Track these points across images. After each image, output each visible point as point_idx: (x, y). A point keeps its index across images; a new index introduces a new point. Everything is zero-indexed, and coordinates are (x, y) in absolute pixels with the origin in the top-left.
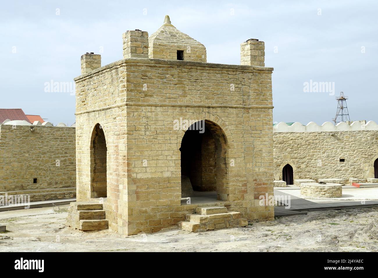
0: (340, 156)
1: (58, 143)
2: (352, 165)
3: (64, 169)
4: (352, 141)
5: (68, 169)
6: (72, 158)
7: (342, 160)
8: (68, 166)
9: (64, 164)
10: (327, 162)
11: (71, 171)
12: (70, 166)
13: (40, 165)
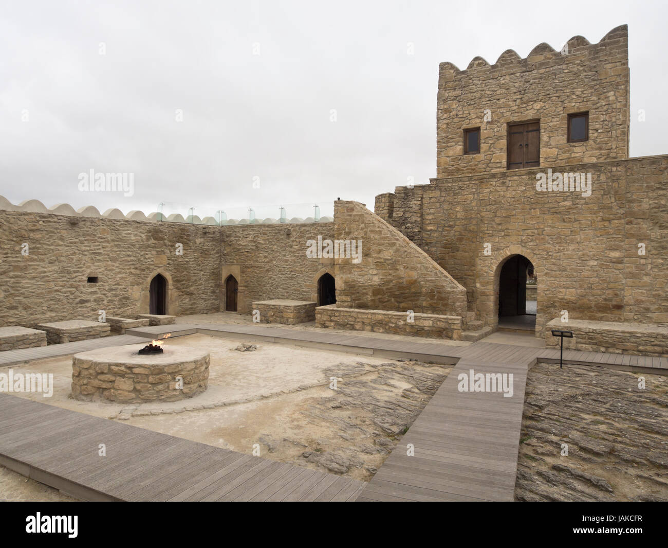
0: (89, 271)
2: (112, 290)
4: (113, 240)
7: (92, 280)
10: (61, 283)
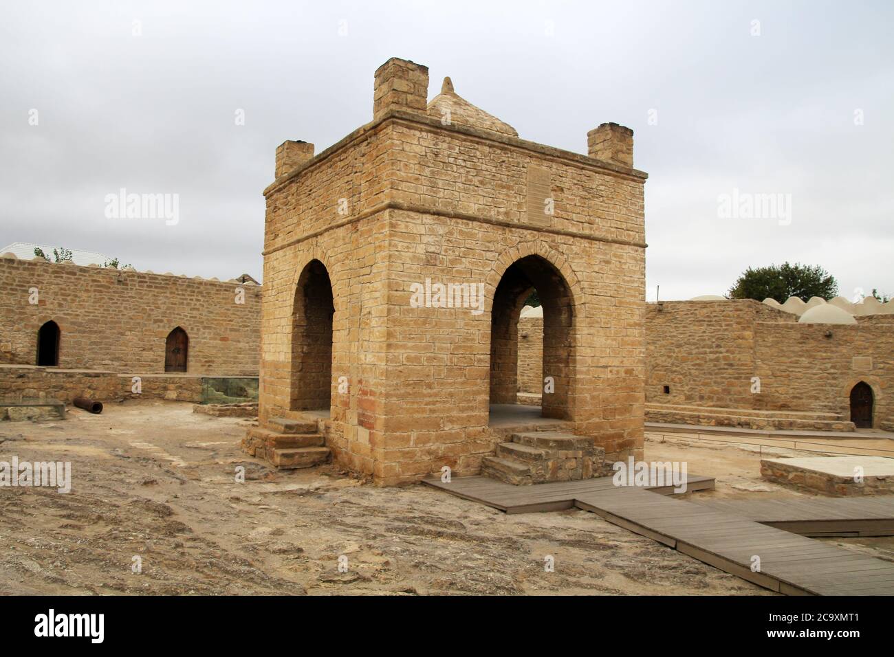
1: (703, 328)
3: (716, 374)
5: (724, 375)
6: (731, 356)
8: (724, 369)
9: (715, 366)
11: (729, 380)
12: (727, 369)
13: (673, 364)
